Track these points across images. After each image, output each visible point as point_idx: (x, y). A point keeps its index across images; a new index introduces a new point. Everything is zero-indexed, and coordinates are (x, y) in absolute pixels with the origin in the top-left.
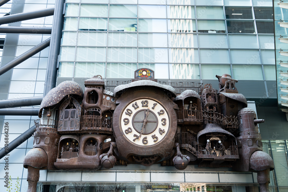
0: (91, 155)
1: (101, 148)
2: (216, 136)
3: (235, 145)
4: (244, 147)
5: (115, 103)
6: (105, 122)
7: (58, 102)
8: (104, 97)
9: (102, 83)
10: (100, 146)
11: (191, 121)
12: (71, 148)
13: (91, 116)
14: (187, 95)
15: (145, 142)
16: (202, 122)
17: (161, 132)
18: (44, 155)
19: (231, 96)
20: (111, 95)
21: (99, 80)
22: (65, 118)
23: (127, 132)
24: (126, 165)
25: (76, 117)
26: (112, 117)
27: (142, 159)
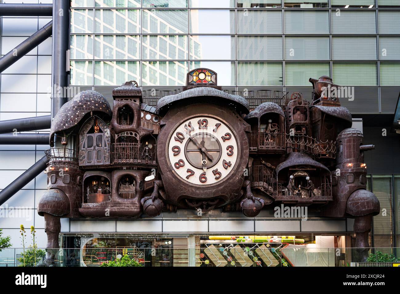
0: (128, 198)
1: (141, 189)
2: (304, 169)
3: (328, 182)
4: (340, 184)
5: (160, 124)
6: (145, 151)
7: (76, 124)
8: (142, 115)
9: (139, 93)
10: (140, 186)
11: (269, 149)
12: (100, 190)
13: (126, 143)
14: (266, 111)
15: (203, 180)
16: (285, 150)
17: (226, 165)
18: (64, 199)
19: (330, 110)
20: (153, 112)
21: (133, 88)
22: (88, 147)
23: (177, 166)
24: (175, 211)
25: (103, 145)
26: (155, 145)
27: (197, 203)
